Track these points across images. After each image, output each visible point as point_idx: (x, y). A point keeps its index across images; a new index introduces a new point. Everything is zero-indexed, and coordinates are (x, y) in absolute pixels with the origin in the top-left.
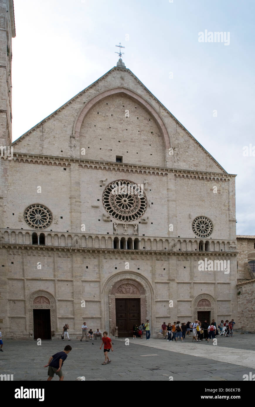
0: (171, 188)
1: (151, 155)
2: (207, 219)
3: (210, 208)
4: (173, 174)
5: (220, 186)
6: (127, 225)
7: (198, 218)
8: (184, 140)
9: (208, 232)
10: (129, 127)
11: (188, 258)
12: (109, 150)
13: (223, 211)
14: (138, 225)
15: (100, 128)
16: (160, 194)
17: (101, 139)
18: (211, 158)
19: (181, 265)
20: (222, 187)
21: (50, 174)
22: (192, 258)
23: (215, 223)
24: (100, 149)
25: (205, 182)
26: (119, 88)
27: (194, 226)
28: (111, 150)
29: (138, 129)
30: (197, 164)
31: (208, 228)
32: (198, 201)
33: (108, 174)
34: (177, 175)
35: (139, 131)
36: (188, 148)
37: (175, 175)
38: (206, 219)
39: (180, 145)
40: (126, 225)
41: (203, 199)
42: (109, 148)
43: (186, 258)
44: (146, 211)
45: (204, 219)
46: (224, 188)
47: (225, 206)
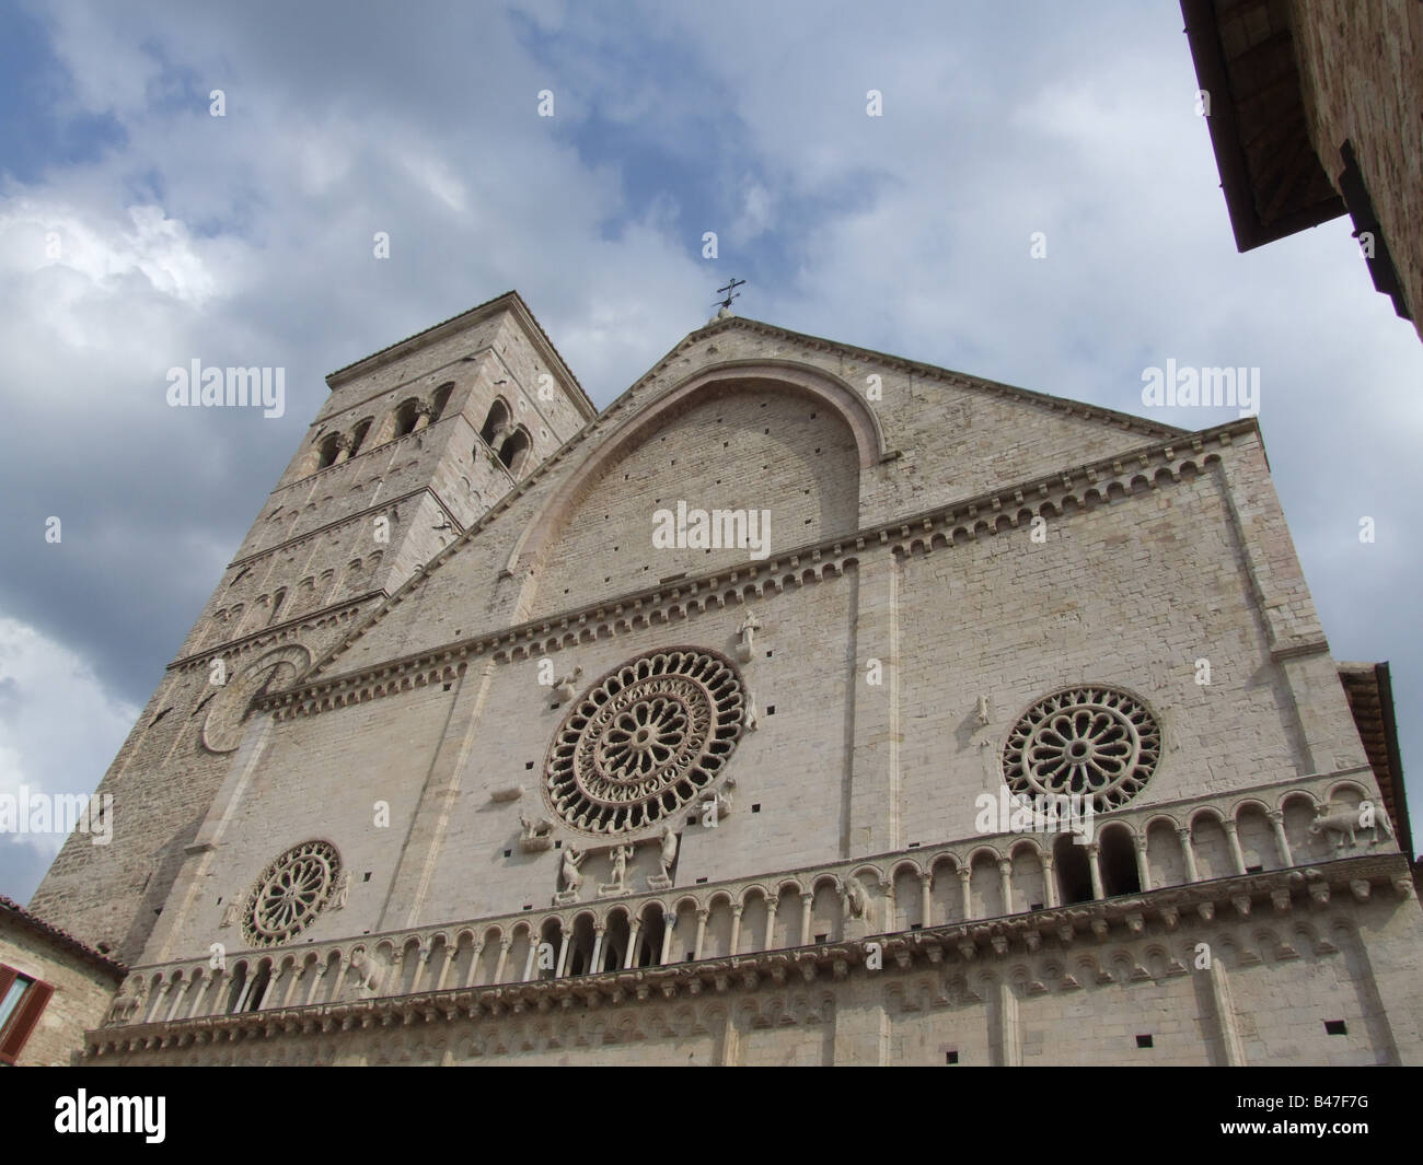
0: (872, 609)
1: (808, 522)
2: (1107, 698)
3: (1119, 629)
4: (889, 549)
5: (1163, 505)
6: (627, 849)
7: (1041, 711)
8: (944, 411)
9: (1126, 772)
10: (730, 470)
11: (973, 977)
12: (639, 571)
13: (1215, 620)
14: (679, 837)
15: (621, 516)
16: (817, 655)
17: (616, 549)
18: (1091, 415)
19: (922, 1041)
20: (1180, 506)
21: (391, 722)
22: (1003, 970)
23: (1166, 703)
24: (607, 580)
25: (1071, 522)
26: (695, 377)
27: (1017, 758)
28: (646, 568)
29: (764, 462)
30: (1015, 465)
31: (1122, 750)
32: (1034, 621)
33: (595, 652)
34: (906, 546)
35: (765, 468)
36: (969, 425)
37: (897, 550)
38: (1098, 700)
39: (924, 435)
40: (621, 850)
41: (1066, 601)
42: (639, 565)
43: (958, 984)
44: (735, 757)
45: (1090, 703)
46: (1194, 505)
47: (1217, 587)
